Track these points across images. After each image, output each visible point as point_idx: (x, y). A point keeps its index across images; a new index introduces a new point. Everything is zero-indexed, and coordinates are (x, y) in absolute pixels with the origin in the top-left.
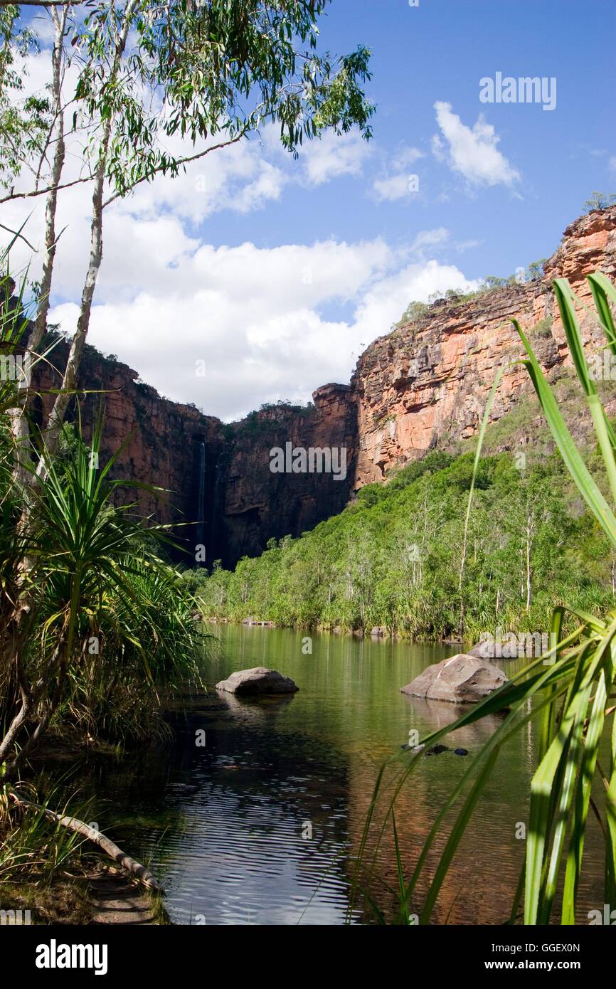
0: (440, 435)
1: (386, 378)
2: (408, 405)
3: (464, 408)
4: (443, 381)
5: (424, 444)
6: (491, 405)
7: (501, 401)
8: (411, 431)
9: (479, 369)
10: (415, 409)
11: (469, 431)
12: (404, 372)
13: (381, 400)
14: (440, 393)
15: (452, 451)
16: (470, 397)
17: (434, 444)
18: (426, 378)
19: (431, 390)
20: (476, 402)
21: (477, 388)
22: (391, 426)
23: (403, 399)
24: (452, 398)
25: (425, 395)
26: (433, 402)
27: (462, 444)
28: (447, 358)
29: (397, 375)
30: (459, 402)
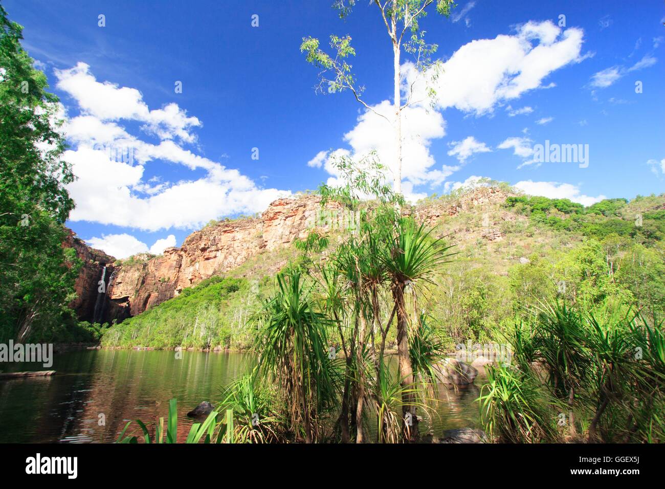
0: (217, 270)
1: (197, 246)
2: (205, 257)
3: (227, 260)
4: (221, 250)
5: (210, 273)
6: (238, 260)
7: (242, 259)
8: (205, 268)
9: (235, 246)
10: (208, 259)
11: (229, 269)
12: (205, 245)
13: (194, 254)
14: (219, 254)
15: (221, 276)
16: (230, 256)
17: (214, 272)
18: (214, 248)
19: (215, 252)
20: (232, 258)
21: (233, 253)
22: (197, 265)
23: (204, 255)
24: (223, 256)
25: (212, 255)
26: (215, 257)
27: (225, 274)
28: (222, 241)
29: (202, 246)
30: (226, 258)
